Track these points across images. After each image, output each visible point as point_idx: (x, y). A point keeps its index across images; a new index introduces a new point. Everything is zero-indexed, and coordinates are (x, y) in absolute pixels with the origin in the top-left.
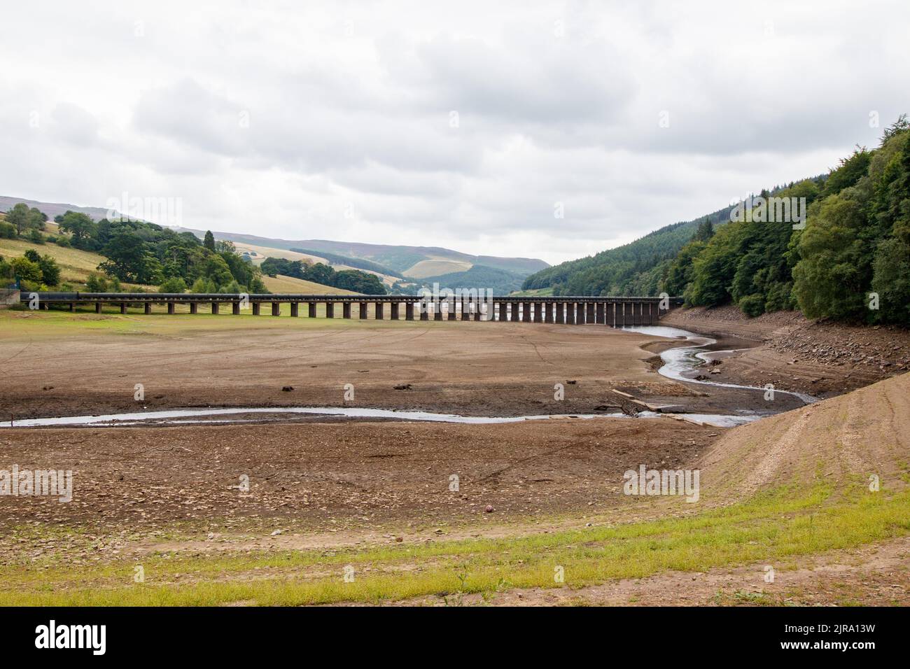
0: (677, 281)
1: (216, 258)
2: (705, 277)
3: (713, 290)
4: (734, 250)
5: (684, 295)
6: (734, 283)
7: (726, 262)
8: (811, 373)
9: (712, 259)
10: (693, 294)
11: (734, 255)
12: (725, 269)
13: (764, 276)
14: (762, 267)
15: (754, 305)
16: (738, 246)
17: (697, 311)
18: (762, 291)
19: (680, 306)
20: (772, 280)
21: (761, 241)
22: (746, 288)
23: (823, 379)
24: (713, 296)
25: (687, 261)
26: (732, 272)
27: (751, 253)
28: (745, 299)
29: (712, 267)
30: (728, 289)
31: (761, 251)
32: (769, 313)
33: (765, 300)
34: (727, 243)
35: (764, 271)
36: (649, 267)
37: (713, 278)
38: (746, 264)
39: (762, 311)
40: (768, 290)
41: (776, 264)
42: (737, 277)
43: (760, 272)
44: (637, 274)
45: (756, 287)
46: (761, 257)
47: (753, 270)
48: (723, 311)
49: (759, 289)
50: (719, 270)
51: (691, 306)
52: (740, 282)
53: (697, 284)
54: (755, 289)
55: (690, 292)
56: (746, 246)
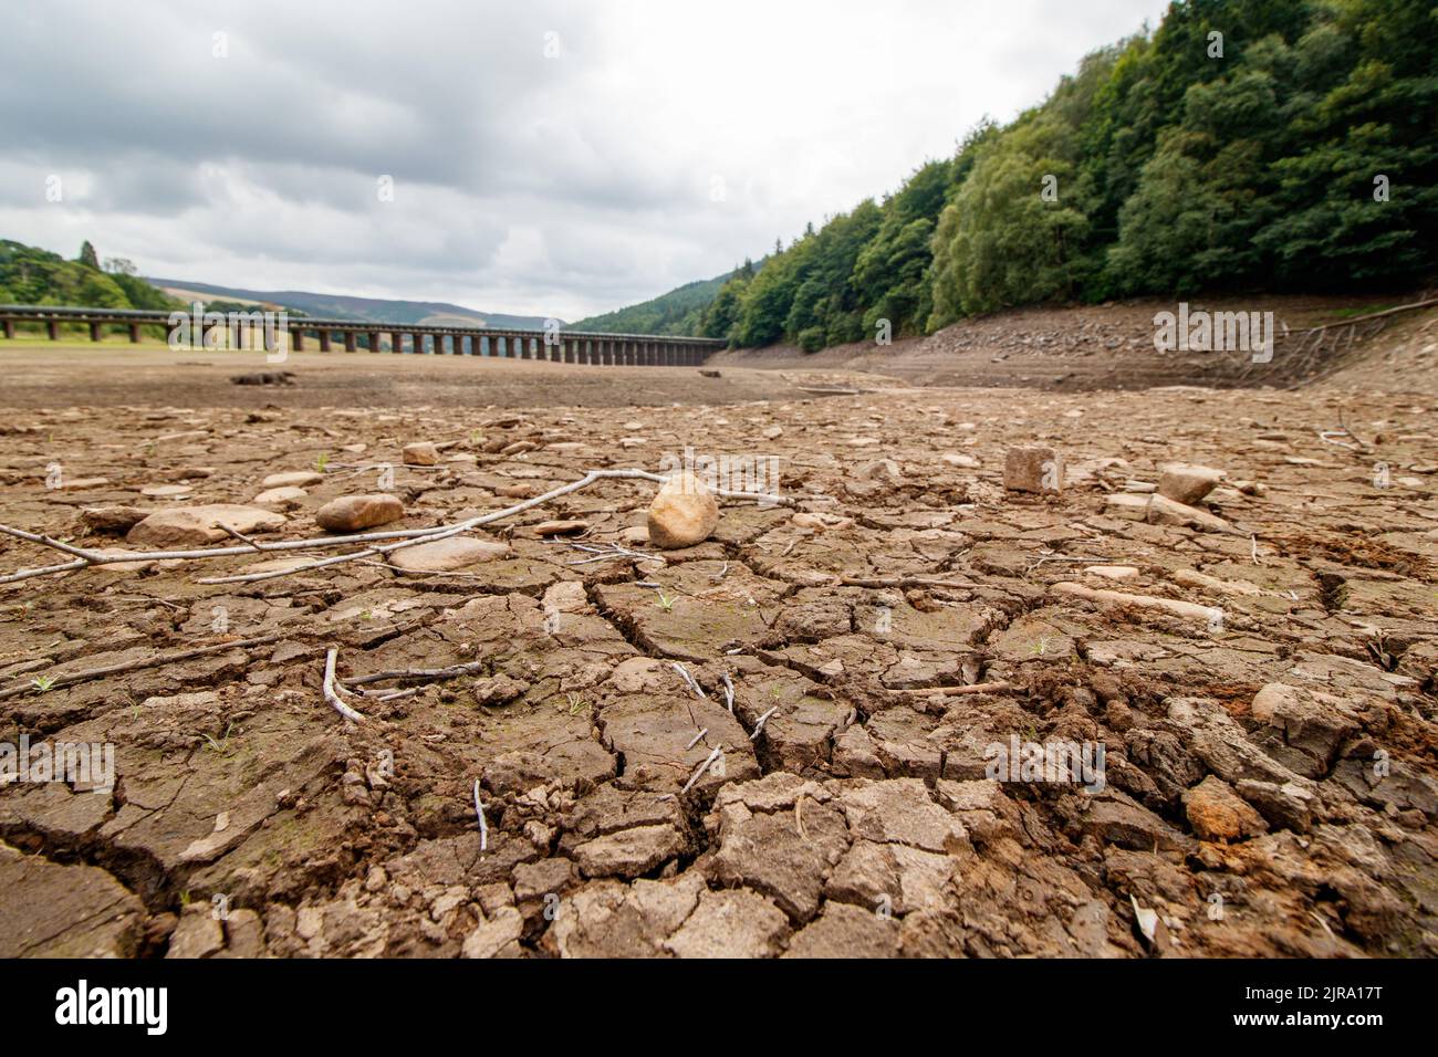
0: (718, 324)
2: (757, 312)
3: (765, 326)
4: (787, 280)
5: (730, 335)
6: (790, 316)
7: (780, 294)
8: (1046, 370)
10: (744, 332)
11: (789, 286)
12: (778, 302)
13: (825, 306)
14: (822, 296)
15: (814, 339)
16: (793, 274)
17: (743, 352)
18: (823, 324)
19: (724, 348)
20: (833, 311)
21: (820, 267)
22: (805, 320)
23: (1072, 375)
24: (765, 333)
25: (728, 300)
26: (786, 307)
27: (809, 282)
28: (804, 334)
30: (783, 324)
31: (820, 279)
32: (831, 347)
33: (826, 333)
34: (780, 273)
35: (824, 300)
36: (679, 318)
37: (766, 313)
38: (804, 293)
39: (823, 345)
40: (829, 322)
41: (839, 292)
42: (795, 309)
43: (823, 300)
44: (667, 325)
45: (816, 317)
46: (821, 285)
47: (812, 300)
48: (777, 349)
49: (819, 320)
50: (772, 304)
51: (738, 346)
52: (799, 315)
53: (747, 322)
54: (814, 322)
55: (739, 331)
56: (803, 274)
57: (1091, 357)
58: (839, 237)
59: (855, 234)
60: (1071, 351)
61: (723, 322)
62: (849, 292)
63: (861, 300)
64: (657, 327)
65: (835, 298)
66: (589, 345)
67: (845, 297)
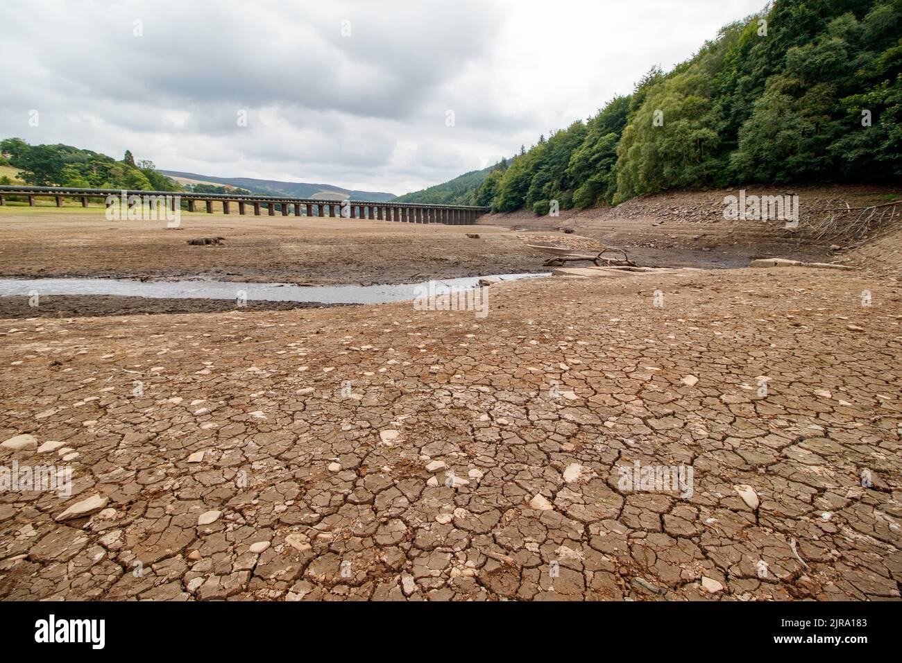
0: (485, 198)
1: (135, 172)
2: (508, 190)
3: (513, 199)
4: (528, 171)
5: (492, 205)
6: (528, 193)
7: (523, 180)
8: (687, 232)
9: (513, 178)
10: (500, 203)
11: (528, 175)
12: (521, 185)
13: (550, 187)
14: (548, 181)
15: (542, 207)
16: (531, 167)
17: (500, 215)
18: (548, 198)
19: (488, 212)
20: (555, 190)
21: (547, 163)
22: (538, 196)
23: (704, 235)
24: (513, 204)
25: (491, 183)
26: (526, 187)
27: (540, 172)
28: (536, 204)
29: (513, 183)
30: (524, 198)
31: (547, 170)
32: (553, 212)
34: (523, 167)
35: (549, 184)
36: (462, 193)
37: (514, 191)
38: (538, 179)
39: (548, 211)
40: (552, 197)
41: (559, 178)
42: (531, 189)
44: (455, 198)
45: (544, 194)
46: (548, 174)
47: (542, 183)
48: (520, 213)
49: (546, 196)
50: (517, 185)
51: (497, 211)
52: (534, 193)
53: (502, 197)
54: (543, 197)
55: (497, 202)
56: (537, 167)
57: (717, 224)
58: (560, 145)
59: (569, 143)
60: (704, 219)
61: (488, 196)
62: (565, 178)
63: (572, 183)
64: (449, 199)
65: (556, 182)
66: (408, 210)
67: (562, 182)
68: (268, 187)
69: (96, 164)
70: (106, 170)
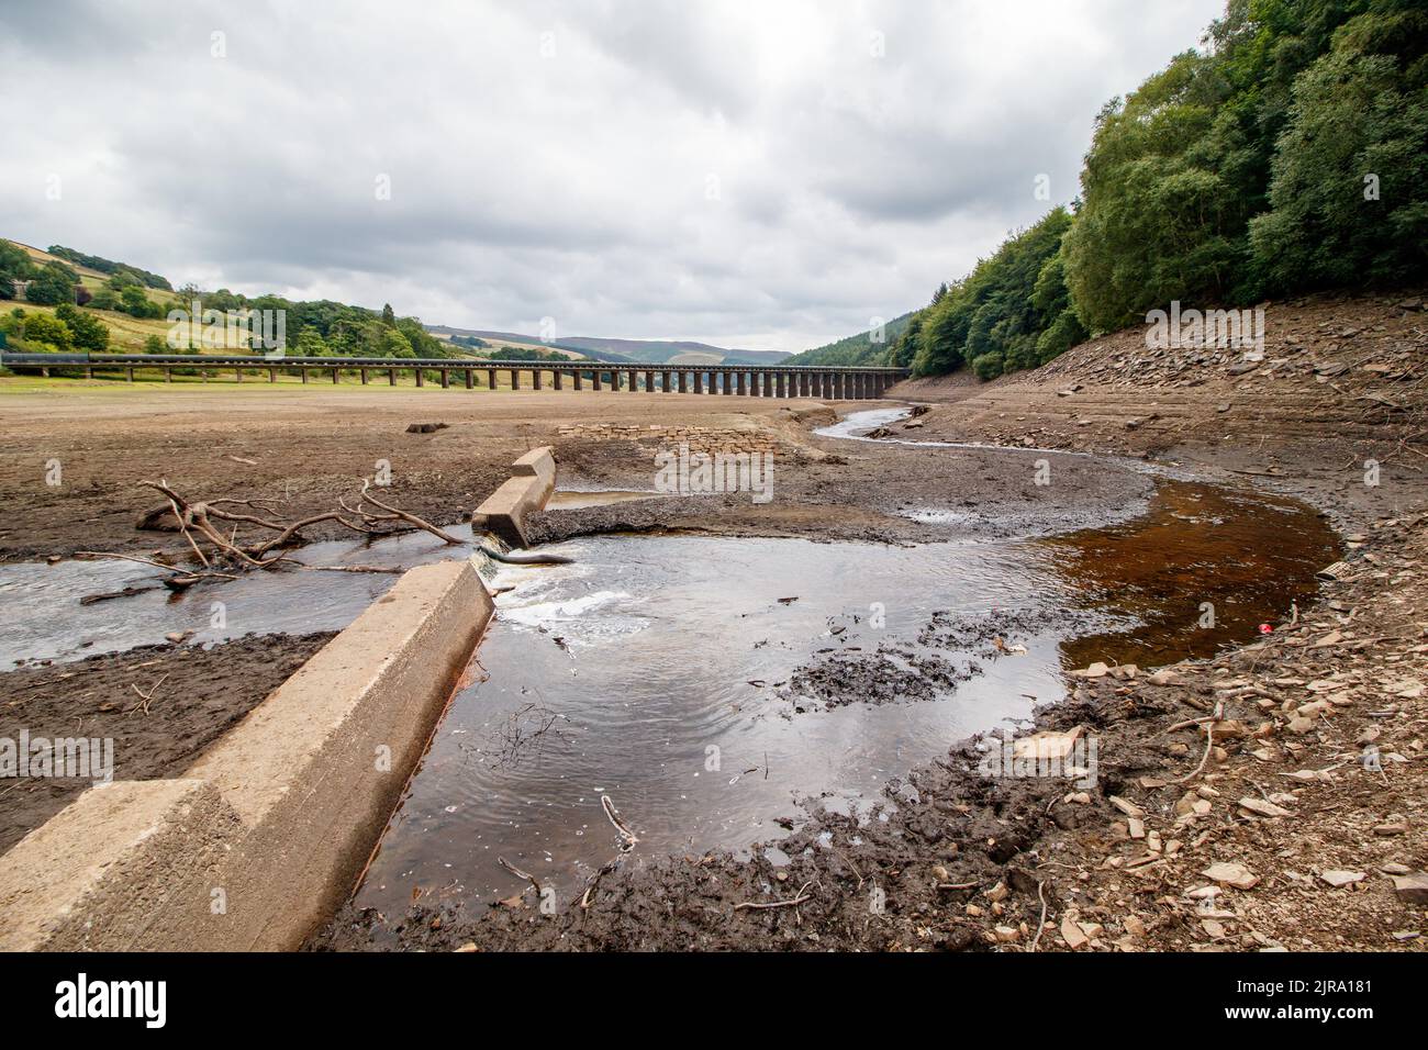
0: (905, 353)
1: (394, 334)
2: (936, 338)
3: (944, 353)
4: (969, 302)
5: (913, 363)
6: (967, 342)
7: (960, 319)
9: (944, 317)
11: (968, 309)
12: (957, 328)
13: (1004, 329)
14: (1002, 319)
15: (990, 365)
16: (973, 297)
17: (925, 380)
18: (1000, 349)
19: (908, 377)
20: (1013, 334)
21: (999, 288)
22: (982, 346)
24: (944, 361)
25: (916, 328)
26: (965, 330)
27: (988, 304)
28: (979, 359)
29: (942, 326)
30: (960, 350)
31: (1001, 300)
32: (1009, 374)
33: (1004, 359)
34: (961, 297)
35: (1003, 323)
37: (944, 339)
38: (983, 316)
39: (1000, 372)
40: (1008, 346)
41: (1020, 313)
42: (972, 334)
43: (1000, 324)
45: (994, 342)
46: (1001, 307)
47: (991, 323)
48: (955, 378)
49: (998, 345)
50: (951, 330)
51: (920, 375)
52: (975, 340)
53: (927, 350)
54: (993, 346)
55: (919, 360)
56: (983, 296)
58: (1023, 253)
59: (1037, 249)
61: (910, 349)
62: (1030, 313)
63: (1042, 320)
64: (863, 357)
65: (1014, 320)
66: (799, 377)
67: (1026, 318)
68: (609, 349)
69: (343, 324)
70: (354, 332)
